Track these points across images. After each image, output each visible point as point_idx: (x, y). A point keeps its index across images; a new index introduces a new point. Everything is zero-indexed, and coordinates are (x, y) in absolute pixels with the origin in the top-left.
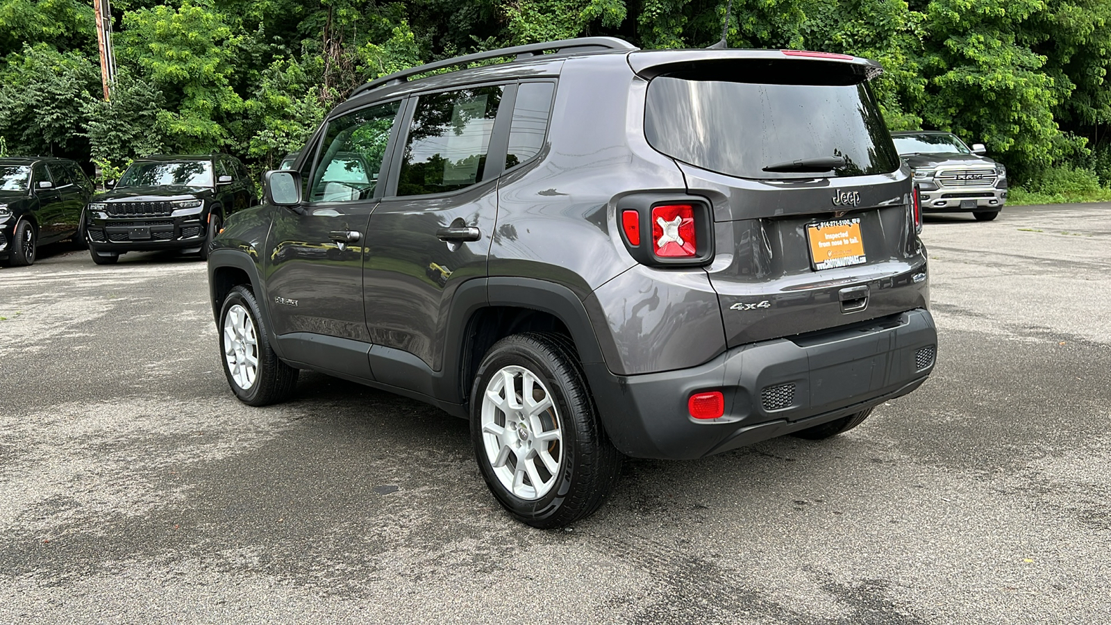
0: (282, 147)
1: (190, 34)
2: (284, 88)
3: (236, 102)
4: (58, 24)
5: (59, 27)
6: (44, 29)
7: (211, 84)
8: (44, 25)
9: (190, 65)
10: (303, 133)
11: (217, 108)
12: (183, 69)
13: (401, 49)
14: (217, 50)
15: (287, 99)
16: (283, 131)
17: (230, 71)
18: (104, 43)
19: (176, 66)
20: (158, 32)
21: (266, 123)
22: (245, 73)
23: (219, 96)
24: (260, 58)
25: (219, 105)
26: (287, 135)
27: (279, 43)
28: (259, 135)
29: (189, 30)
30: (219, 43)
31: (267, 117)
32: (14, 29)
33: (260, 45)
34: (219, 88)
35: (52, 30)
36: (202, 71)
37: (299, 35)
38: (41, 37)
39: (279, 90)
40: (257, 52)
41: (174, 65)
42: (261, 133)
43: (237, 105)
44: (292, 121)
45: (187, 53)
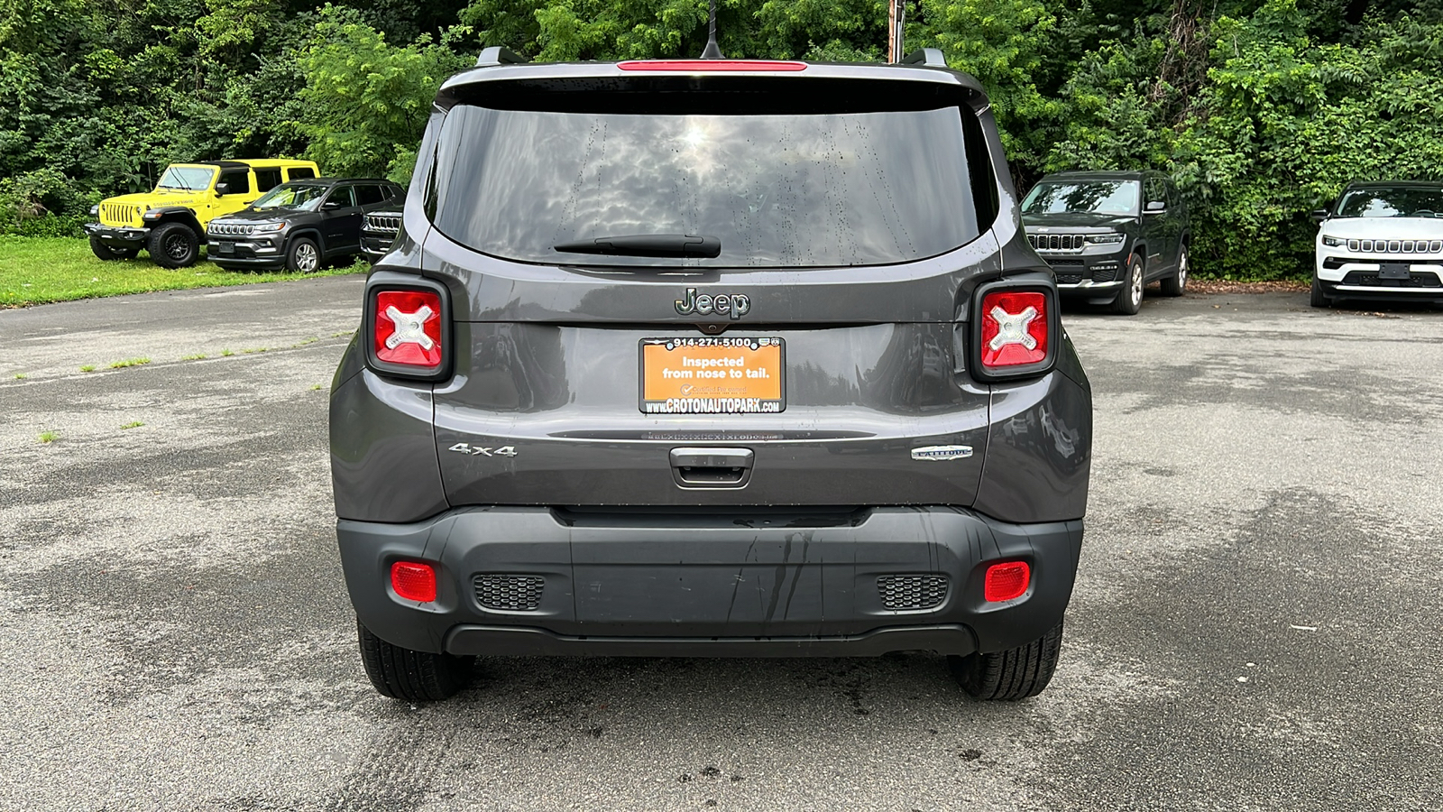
0: (1084, 163)
1: (985, 19)
2: (1103, 85)
3: (1035, 105)
4: (855, 16)
5: (856, 21)
6: (839, 23)
7: (1006, 82)
8: (840, 19)
9: (981, 58)
10: (1112, 145)
11: (1011, 113)
12: (971, 65)
13: (1274, 21)
14: (1020, 37)
15: (1100, 100)
16: (1090, 143)
17: (1035, 63)
18: (894, 37)
19: (963, 61)
20: (949, 19)
21: (1069, 132)
22: (1062, 66)
23: (1015, 98)
24: (1080, 45)
25: (1013, 110)
26: (1094, 147)
27: (1111, 22)
28: (1058, 148)
29: (984, 14)
30: (1026, 28)
31: (1073, 123)
32: (809, 25)
33: (1083, 28)
34: (1017, 87)
35: (847, 24)
36: (994, 67)
37: (1146, 11)
38: (836, 33)
39: (1095, 87)
40: (1078, 37)
41: (960, 60)
42: (1059, 146)
43: (1036, 108)
44: (1103, 129)
45: (979, 43)
